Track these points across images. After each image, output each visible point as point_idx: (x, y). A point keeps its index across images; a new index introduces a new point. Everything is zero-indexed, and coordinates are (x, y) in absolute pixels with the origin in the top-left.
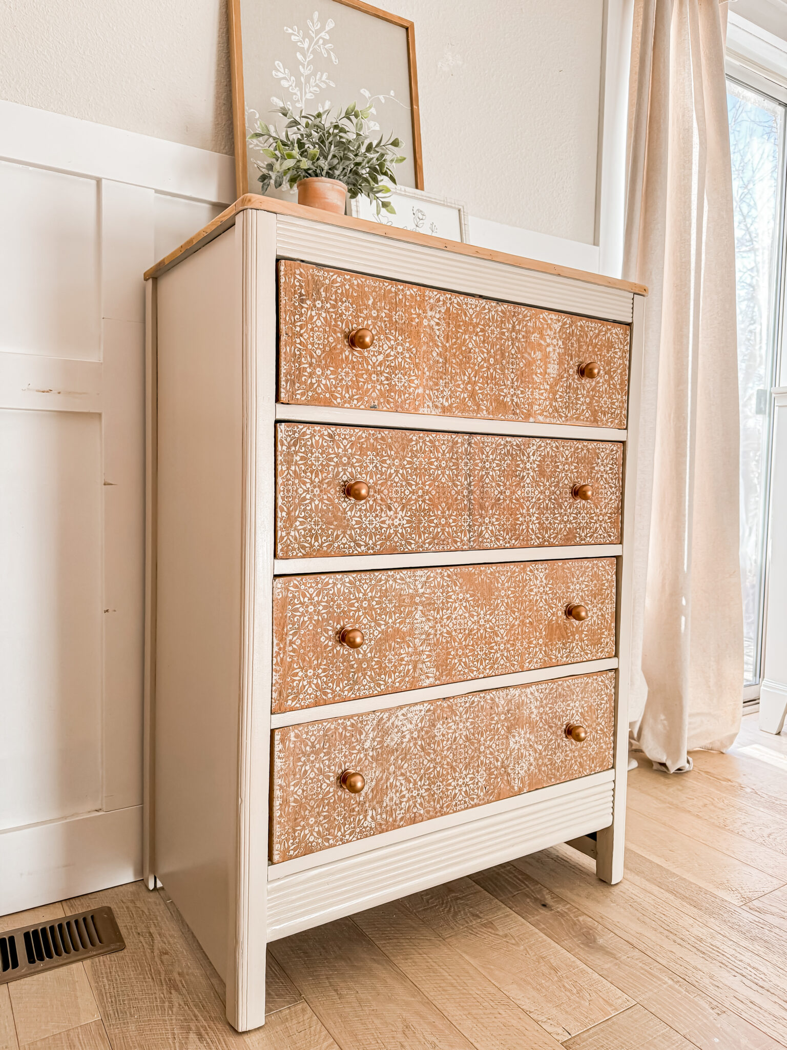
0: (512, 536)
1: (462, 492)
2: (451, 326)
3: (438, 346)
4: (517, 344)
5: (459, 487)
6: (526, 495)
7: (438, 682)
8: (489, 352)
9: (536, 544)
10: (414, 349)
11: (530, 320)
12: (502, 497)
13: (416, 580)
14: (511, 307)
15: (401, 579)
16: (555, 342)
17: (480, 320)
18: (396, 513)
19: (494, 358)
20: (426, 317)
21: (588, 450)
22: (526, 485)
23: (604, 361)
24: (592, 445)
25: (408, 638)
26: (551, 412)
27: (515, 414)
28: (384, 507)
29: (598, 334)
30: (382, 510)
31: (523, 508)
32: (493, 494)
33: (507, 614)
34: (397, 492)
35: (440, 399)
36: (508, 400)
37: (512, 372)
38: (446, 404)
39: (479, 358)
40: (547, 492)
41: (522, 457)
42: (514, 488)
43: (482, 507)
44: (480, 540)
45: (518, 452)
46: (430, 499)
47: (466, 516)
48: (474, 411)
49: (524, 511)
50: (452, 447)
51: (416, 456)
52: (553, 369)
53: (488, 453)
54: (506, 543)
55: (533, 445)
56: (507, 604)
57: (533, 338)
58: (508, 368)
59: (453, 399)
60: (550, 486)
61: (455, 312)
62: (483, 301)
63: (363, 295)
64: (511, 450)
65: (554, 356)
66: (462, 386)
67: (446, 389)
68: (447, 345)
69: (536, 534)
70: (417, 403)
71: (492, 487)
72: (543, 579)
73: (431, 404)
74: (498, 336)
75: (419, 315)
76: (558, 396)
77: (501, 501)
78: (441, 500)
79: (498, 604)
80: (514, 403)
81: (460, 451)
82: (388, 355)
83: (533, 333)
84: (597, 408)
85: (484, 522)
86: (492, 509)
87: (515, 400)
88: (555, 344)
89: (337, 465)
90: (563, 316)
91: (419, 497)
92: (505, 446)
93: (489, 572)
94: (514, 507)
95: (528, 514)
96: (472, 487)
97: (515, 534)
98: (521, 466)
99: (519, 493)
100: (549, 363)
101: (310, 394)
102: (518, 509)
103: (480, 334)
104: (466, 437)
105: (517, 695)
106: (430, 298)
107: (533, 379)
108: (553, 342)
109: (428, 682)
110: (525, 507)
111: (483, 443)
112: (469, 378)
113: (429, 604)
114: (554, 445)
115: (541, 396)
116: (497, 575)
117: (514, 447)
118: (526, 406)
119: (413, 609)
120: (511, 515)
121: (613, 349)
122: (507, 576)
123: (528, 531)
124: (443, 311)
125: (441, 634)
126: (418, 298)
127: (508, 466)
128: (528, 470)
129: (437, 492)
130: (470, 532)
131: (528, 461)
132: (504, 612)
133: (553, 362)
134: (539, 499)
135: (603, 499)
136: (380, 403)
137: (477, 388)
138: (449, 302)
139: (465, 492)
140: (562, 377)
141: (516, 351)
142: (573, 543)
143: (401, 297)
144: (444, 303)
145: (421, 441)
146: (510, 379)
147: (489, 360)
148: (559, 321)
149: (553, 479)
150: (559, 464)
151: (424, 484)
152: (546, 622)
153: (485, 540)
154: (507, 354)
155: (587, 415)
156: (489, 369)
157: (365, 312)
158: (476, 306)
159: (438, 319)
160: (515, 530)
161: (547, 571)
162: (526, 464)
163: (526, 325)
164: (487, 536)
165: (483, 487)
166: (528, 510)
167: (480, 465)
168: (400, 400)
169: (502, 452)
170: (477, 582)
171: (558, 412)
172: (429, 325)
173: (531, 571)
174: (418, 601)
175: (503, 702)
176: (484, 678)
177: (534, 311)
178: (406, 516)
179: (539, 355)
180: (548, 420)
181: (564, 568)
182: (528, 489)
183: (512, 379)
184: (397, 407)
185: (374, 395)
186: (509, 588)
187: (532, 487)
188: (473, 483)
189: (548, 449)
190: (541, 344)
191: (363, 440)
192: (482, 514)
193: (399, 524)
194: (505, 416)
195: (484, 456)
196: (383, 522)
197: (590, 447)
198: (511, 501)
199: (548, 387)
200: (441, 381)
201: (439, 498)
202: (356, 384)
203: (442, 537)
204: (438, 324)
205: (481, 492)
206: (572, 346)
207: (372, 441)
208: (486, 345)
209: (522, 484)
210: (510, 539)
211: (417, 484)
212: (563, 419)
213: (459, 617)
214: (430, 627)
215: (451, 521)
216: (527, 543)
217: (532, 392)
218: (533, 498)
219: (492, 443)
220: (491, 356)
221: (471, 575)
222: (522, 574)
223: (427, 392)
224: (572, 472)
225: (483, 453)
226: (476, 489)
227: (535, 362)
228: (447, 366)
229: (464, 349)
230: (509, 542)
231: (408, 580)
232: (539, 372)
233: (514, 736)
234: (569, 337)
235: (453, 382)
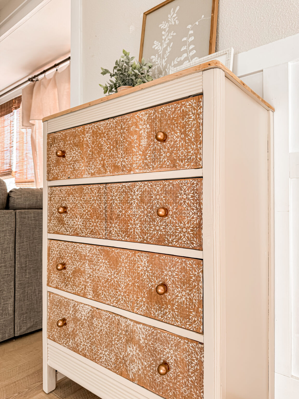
0: (126, 235)
1: (103, 211)
2: (94, 137)
3: (89, 148)
4: (123, 135)
5: (101, 209)
6: (133, 213)
7: (93, 299)
8: (110, 143)
9: (139, 241)
10: (81, 152)
11: (130, 120)
12: (120, 214)
13: (86, 249)
14: (120, 118)
15: (81, 247)
16: (145, 126)
17: (106, 130)
18: (78, 219)
19: (113, 146)
20: (85, 137)
21: (173, 185)
22: (133, 208)
23: (180, 127)
24: (175, 182)
25: (83, 274)
26: (143, 166)
27: (123, 171)
28: (75, 217)
29: (175, 111)
30: (74, 218)
31: (132, 220)
32: (116, 212)
33: (125, 277)
34: (79, 211)
35: (91, 170)
36: (120, 164)
37: (122, 150)
38: (93, 172)
39: (106, 147)
40: (146, 212)
41: (131, 193)
42: (127, 209)
43: (111, 219)
44: (110, 235)
45: (129, 190)
46: (90, 214)
47: (104, 223)
48: (104, 172)
49: (132, 222)
50: (99, 191)
51: (85, 196)
52: (144, 142)
53: (114, 192)
54: (122, 238)
55: (137, 185)
56: (125, 271)
57: (132, 129)
58: (119, 149)
59: (96, 169)
60: (148, 208)
61: (96, 130)
62: (107, 121)
63: (66, 137)
64: (125, 190)
65: (145, 135)
66: (99, 163)
67: (93, 165)
68: (93, 146)
69: (139, 235)
70: (82, 173)
71: (116, 209)
72: (146, 262)
73: (87, 173)
74: (114, 135)
75: (83, 137)
76: (147, 157)
77: (120, 216)
78: (94, 214)
79: (120, 270)
80: (123, 166)
81: (102, 192)
82: (73, 157)
83: (132, 127)
84: (175, 158)
85: (112, 226)
86: (116, 220)
87: (123, 164)
88: (145, 127)
89: (62, 201)
90: (149, 110)
91: (86, 213)
92: (122, 187)
93: (116, 252)
94: (127, 219)
95: (135, 224)
96: (107, 209)
97: (127, 234)
98: (131, 197)
99: (129, 212)
100: (142, 139)
101: (53, 176)
102: (129, 221)
103: (106, 136)
104: (104, 185)
105: (132, 325)
106: (86, 128)
107: (132, 151)
108: (144, 127)
109: (89, 297)
110: (133, 220)
111: (112, 187)
112: (102, 158)
113: (91, 261)
114: (150, 185)
115: (137, 159)
116: (120, 254)
117: (127, 188)
118: (129, 166)
119: (85, 262)
120: (125, 223)
121: (187, 116)
122: (125, 256)
123: (134, 233)
124: (91, 132)
125: (95, 276)
126: (83, 131)
127: (124, 198)
128: (134, 199)
129: (93, 211)
130: (106, 230)
131: (134, 195)
132: (124, 275)
133: (144, 138)
134: (141, 216)
135: (186, 218)
136: (71, 176)
137: (105, 162)
138: (93, 127)
139: (104, 211)
140: (150, 145)
141: (123, 139)
142: (163, 244)
143: (77, 133)
144: (92, 128)
145: (87, 189)
146: (121, 154)
147: (110, 147)
148: (146, 114)
149: (149, 204)
150: (152, 195)
151: (88, 207)
152: (148, 289)
153: (112, 235)
154: (119, 142)
155: (168, 164)
156: (110, 151)
157: (66, 143)
158: (104, 124)
159: (90, 136)
160: (127, 232)
161: (148, 258)
162: (133, 196)
163: (128, 123)
164: (113, 233)
165: (112, 208)
166: (134, 221)
167: (110, 198)
168: (77, 173)
169: (121, 191)
170: (110, 256)
171: (148, 165)
172: (86, 140)
173: (138, 256)
174: (87, 259)
175: (124, 325)
176: (113, 306)
177: (131, 115)
178: (82, 221)
179: (135, 137)
180: (141, 171)
181: (160, 259)
182: (134, 210)
183: (122, 154)
184: (76, 176)
185: (69, 173)
186: (126, 263)
187: (137, 209)
188: (107, 207)
189: (146, 187)
190: (136, 131)
191: (69, 191)
192: (111, 222)
193: (80, 224)
194: (118, 173)
195: (112, 194)
196: (74, 223)
197: (175, 183)
198: (125, 216)
199: (141, 153)
200: (91, 162)
201: (93, 214)
202: (64, 171)
203: (95, 232)
204: (89, 138)
205: (111, 211)
206: (156, 125)
207: (71, 191)
208: (109, 140)
209: (131, 207)
210: (125, 236)
211: (86, 207)
212: (151, 169)
213: (102, 271)
214: (91, 272)
215: (98, 224)
216: (134, 240)
217: (132, 158)
218: (137, 215)
219: (116, 187)
220: (111, 145)
221: (108, 252)
222: (134, 257)
223: (86, 168)
224: (162, 200)
225: (112, 192)
226: (108, 210)
227: (133, 141)
228: (93, 155)
229: (99, 145)
230: (124, 238)
231: (84, 248)
232: (136, 146)
233: (130, 347)
234: (154, 120)
235: (95, 161)
